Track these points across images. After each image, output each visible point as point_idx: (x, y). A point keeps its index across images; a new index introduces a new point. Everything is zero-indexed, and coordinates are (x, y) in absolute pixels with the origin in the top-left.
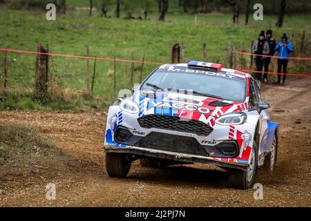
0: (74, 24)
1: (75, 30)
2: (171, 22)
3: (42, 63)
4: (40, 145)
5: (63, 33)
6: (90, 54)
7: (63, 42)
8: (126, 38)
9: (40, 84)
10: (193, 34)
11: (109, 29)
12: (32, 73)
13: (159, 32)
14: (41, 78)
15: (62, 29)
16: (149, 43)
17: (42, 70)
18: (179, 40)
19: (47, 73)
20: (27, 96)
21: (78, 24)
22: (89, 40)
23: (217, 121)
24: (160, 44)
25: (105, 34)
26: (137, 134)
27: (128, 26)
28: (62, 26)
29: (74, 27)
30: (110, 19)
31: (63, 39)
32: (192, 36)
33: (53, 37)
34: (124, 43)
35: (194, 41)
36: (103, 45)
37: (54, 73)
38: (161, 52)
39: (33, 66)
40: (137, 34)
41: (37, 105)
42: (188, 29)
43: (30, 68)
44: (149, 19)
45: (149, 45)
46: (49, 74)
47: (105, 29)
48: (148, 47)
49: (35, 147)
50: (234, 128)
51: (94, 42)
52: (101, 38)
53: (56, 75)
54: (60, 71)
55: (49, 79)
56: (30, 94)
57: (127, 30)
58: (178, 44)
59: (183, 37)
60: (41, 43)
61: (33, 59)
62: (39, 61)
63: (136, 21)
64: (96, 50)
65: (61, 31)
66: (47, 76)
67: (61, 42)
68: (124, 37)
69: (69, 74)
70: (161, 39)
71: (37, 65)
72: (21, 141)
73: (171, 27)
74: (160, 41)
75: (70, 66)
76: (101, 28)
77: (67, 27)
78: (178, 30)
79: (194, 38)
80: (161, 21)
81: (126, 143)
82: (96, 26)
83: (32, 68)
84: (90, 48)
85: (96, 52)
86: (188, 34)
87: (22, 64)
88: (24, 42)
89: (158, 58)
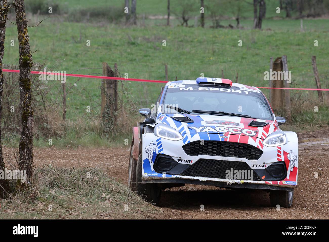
0: (147, 37)
1: (149, 45)
2: (270, 29)
3: (109, 88)
4: (109, 191)
5: (134, 49)
6: (169, 74)
7: (135, 60)
8: (214, 52)
9: (108, 114)
10: (299, 45)
11: (192, 41)
12: (97, 100)
13: (255, 43)
14: (108, 107)
15: (133, 44)
16: (243, 58)
17: (109, 97)
18: (281, 54)
19: (116, 100)
20: (92, 130)
21: (153, 37)
22: (167, 56)
23: (264, 143)
24: (257, 58)
25: (188, 48)
26: (183, 163)
27: (216, 37)
28: (133, 40)
29: (148, 40)
30: (193, 29)
31: (134, 57)
32: (298, 47)
33: (122, 55)
34: (212, 58)
35: (300, 53)
36: (185, 62)
37: (125, 100)
38: (258, 69)
39: (99, 92)
40: (228, 46)
41: (104, 141)
42: (292, 38)
43: (95, 95)
44: (242, 28)
45: (244, 61)
46: (119, 102)
47: (187, 42)
48: (241, 62)
49: (104, 195)
50: (280, 148)
51: (173, 58)
52: (183, 54)
53: (128, 102)
54: (132, 97)
55: (118, 107)
56: (96, 127)
57: (214, 43)
58: (280, 58)
59: (286, 49)
60: (107, 62)
61: (98, 82)
62: (106, 86)
63: (226, 30)
64: (176, 69)
65: (132, 46)
66: (116, 105)
67: (131, 60)
68: (211, 52)
69: (143, 100)
70: (258, 52)
71: (103, 90)
72: (86, 188)
73: (269, 36)
74: (257, 54)
75: (145, 91)
76: (182, 41)
77: (139, 41)
78: (280, 40)
79: (300, 50)
80: (257, 30)
81: (170, 172)
82: (175, 38)
83: (97, 94)
84: (169, 67)
85: (176, 72)
86: (291, 44)
87: (85, 90)
88: (86, 62)
89: (255, 76)
